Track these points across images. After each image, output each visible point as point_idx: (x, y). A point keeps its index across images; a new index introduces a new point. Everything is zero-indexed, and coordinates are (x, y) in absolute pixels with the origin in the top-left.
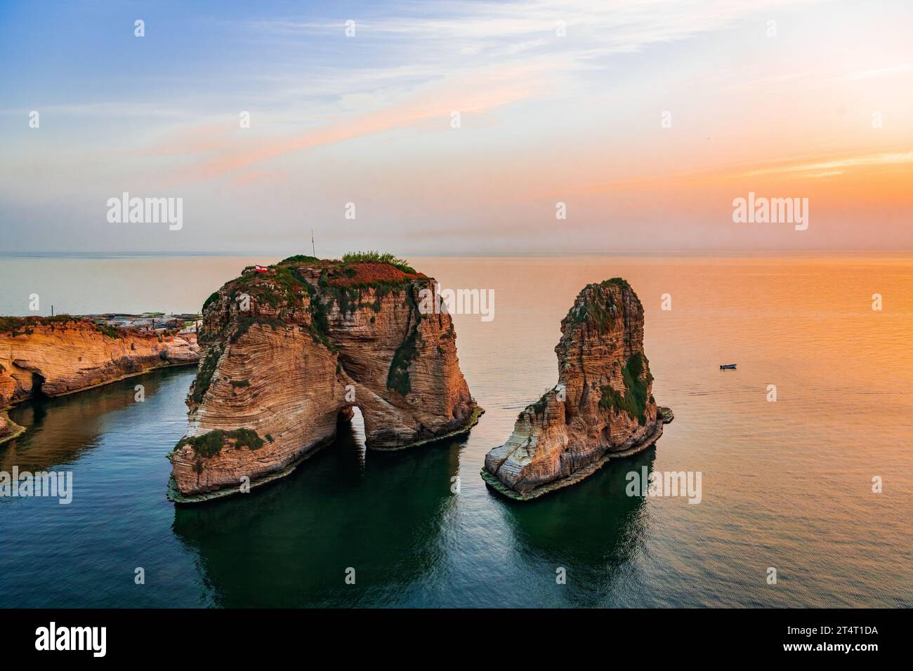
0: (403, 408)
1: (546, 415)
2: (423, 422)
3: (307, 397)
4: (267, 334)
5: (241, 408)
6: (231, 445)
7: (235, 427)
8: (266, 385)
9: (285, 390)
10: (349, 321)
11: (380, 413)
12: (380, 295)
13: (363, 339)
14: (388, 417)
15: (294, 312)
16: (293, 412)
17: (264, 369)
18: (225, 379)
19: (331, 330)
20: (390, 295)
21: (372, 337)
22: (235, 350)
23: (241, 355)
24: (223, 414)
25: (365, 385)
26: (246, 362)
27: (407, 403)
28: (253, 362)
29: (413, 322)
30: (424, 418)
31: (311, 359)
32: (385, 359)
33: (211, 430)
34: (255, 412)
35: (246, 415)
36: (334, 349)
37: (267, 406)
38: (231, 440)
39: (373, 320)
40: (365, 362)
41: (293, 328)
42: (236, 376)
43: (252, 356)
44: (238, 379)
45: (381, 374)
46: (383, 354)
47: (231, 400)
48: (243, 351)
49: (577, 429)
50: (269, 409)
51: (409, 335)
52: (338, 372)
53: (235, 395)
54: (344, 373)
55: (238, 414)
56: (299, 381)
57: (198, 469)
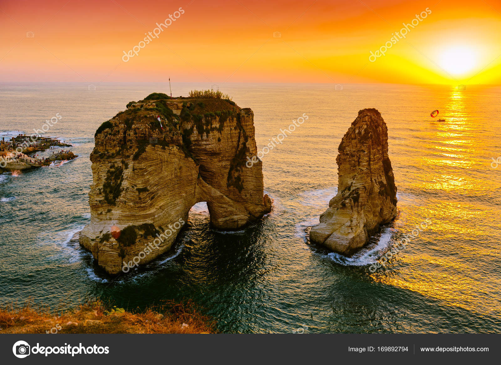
0: (238, 201)
1: (360, 204)
2: (251, 210)
3: (181, 197)
4: (159, 153)
5: (144, 208)
6: (142, 236)
7: (141, 223)
8: (158, 190)
9: (169, 193)
10: (205, 141)
11: (224, 206)
12: (222, 121)
13: (213, 154)
14: (230, 209)
15: (173, 135)
16: (173, 209)
17: (157, 178)
18: (133, 187)
19: (194, 147)
20: (228, 121)
21: (218, 152)
22: (137, 166)
23: (141, 169)
24: (134, 213)
25: (213, 186)
26: (145, 174)
27: (242, 198)
28: (150, 174)
29: (242, 140)
30: (251, 208)
31: (184, 169)
32: (225, 167)
33: (126, 226)
34: (152, 211)
35: (147, 213)
36: (197, 161)
37: (160, 205)
38: (140, 233)
39: (219, 140)
40: (214, 170)
41: (173, 147)
42: (139, 184)
43: (149, 169)
44: (140, 186)
45: (223, 178)
46: (224, 164)
47: (137, 203)
48: (143, 165)
49: (368, 211)
50: (160, 207)
51: (239, 149)
52: (198, 178)
53: (140, 199)
54: (201, 178)
55: (142, 213)
56: (176, 186)
57: (122, 255)
